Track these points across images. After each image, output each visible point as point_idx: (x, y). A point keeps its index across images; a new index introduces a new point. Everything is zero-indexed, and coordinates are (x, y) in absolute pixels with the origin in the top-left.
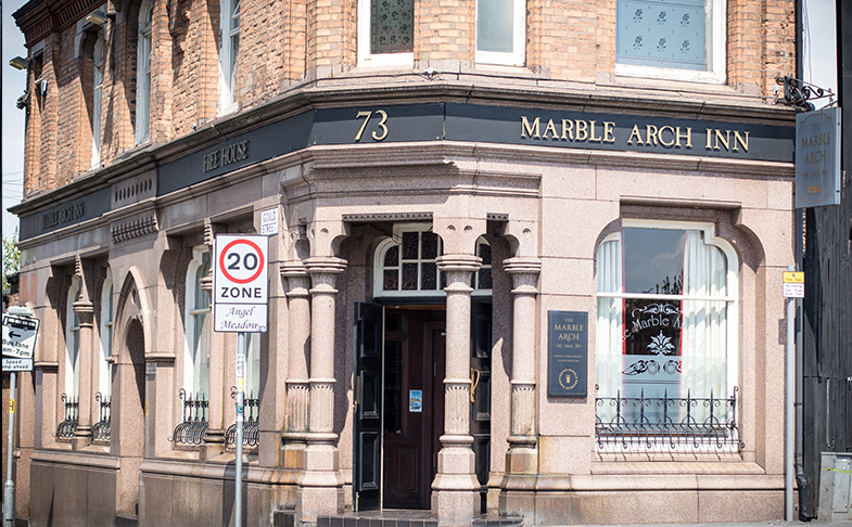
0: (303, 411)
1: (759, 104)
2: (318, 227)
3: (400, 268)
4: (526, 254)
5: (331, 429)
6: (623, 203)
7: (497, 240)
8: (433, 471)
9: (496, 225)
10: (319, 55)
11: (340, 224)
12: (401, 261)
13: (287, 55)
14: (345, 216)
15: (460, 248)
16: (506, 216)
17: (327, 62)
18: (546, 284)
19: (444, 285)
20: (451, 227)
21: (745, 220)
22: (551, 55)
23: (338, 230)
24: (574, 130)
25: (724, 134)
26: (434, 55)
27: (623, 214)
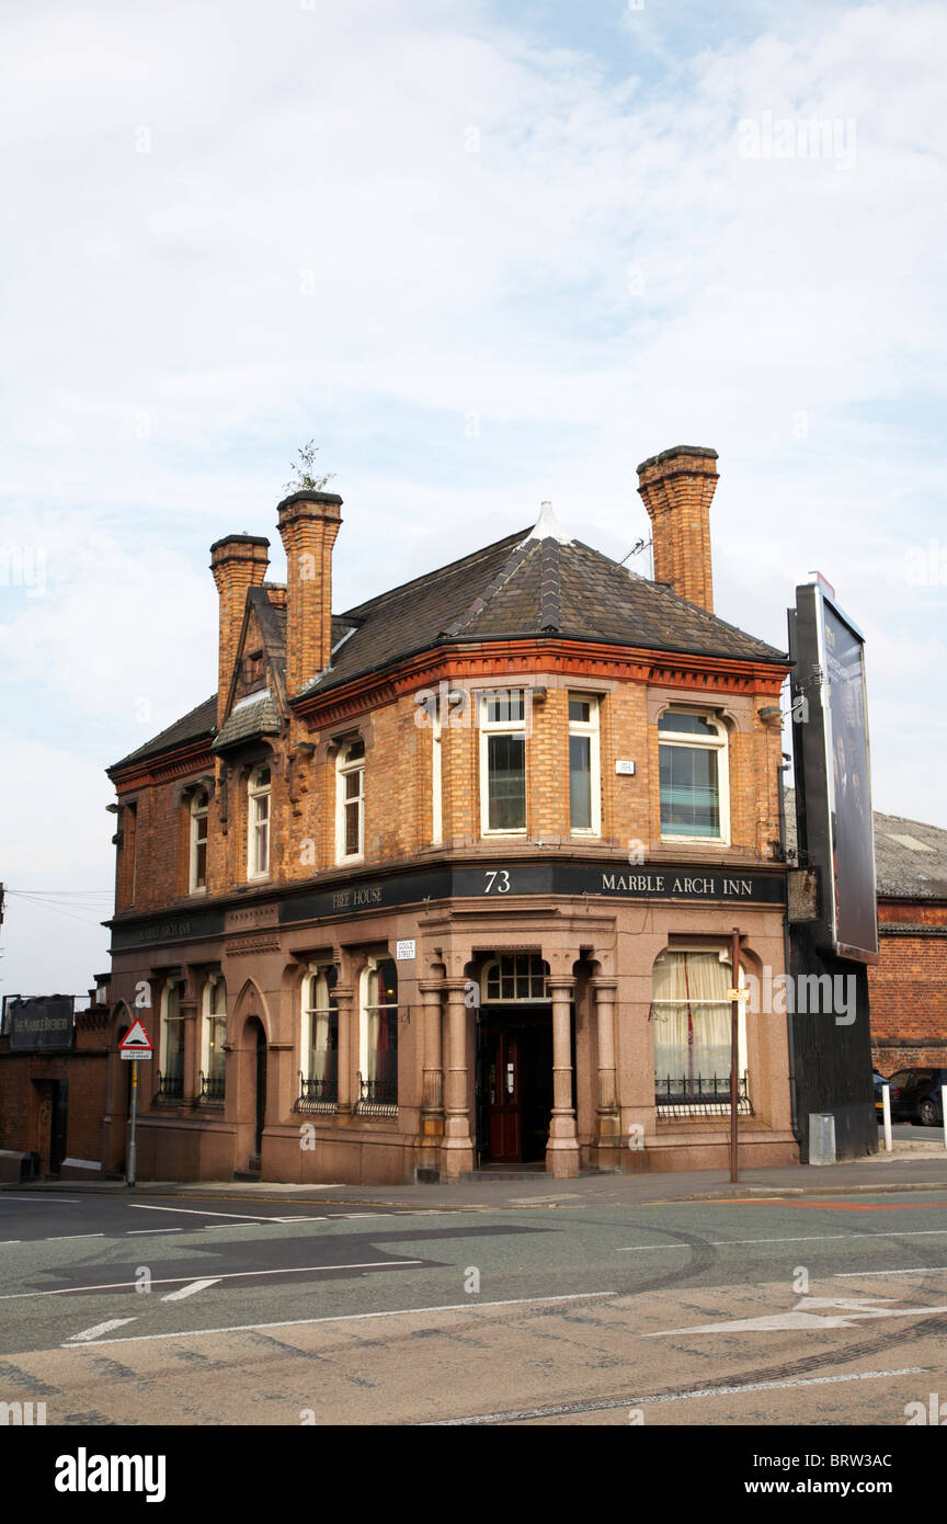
0: (437, 1092)
1: (755, 863)
2: (454, 955)
3: (500, 982)
4: (606, 972)
5: (464, 1105)
6: (670, 935)
7: (586, 965)
8: (546, 1137)
9: (586, 952)
10: (455, 830)
11: (470, 953)
12: (501, 977)
13: (420, 827)
14: (474, 947)
15: (561, 970)
16: (592, 946)
17: (461, 836)
18: (622, 996)
19: (550, 995)
20: (555, 955)
21: (751, 944)
22: (620, 830)
23: (468, 958)
24: (637, 883)
25: (735, 884)
26: (542, 832)
27: (671, 943)
